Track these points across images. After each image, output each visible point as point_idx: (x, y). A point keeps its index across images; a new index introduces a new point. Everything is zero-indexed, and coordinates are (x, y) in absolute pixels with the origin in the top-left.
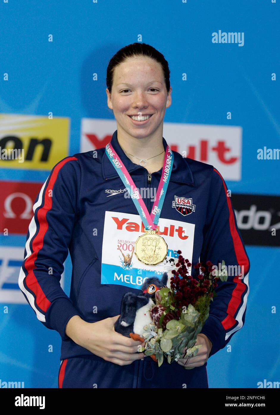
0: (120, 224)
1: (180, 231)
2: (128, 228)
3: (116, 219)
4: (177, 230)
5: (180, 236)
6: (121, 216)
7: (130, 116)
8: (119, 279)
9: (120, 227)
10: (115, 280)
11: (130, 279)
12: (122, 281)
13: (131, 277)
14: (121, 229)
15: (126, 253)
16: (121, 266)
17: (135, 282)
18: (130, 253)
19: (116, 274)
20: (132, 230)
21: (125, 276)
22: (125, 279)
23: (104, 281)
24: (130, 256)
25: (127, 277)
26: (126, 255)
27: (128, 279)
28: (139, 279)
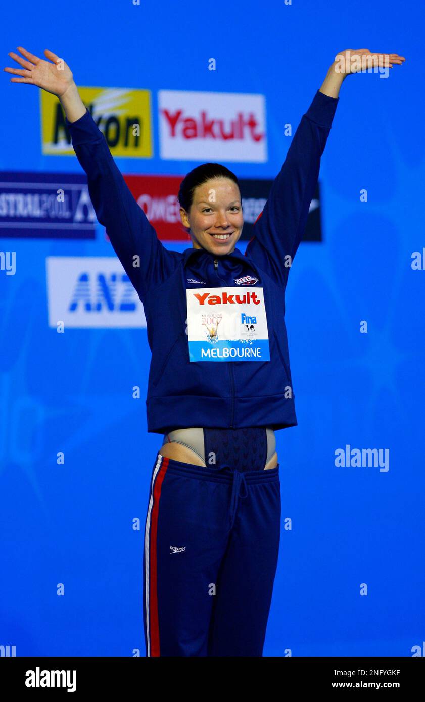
0: (201, 300)
1: (254, 296)
2: (210, 303)
3: (198, 296)
4: (251, 297)
5: (254, 301)
6: (202, 292)
7: (212, 235)
8: (206, 355)
9: (202, 303)
10: (202, 356)
11: (217, 352)
12: (210, 356)
13: (218, 350)
14: (203, 304)
15: (211, 326)
16: (208, 341)
17: (222, 355)
18: (215, 326)
19: (203, 351)
20: (214, 304)
21: (212, 351)
22: (212, 353)
23: (192, 358)
24: (215, 330)
25: (214, 351)
26: (211, 330)
27: (215, 353)
28: (226, 351)
